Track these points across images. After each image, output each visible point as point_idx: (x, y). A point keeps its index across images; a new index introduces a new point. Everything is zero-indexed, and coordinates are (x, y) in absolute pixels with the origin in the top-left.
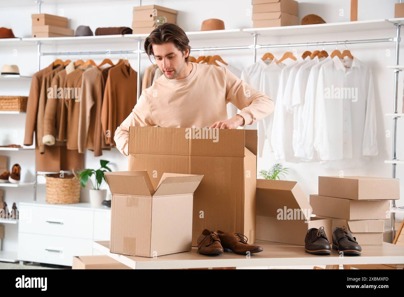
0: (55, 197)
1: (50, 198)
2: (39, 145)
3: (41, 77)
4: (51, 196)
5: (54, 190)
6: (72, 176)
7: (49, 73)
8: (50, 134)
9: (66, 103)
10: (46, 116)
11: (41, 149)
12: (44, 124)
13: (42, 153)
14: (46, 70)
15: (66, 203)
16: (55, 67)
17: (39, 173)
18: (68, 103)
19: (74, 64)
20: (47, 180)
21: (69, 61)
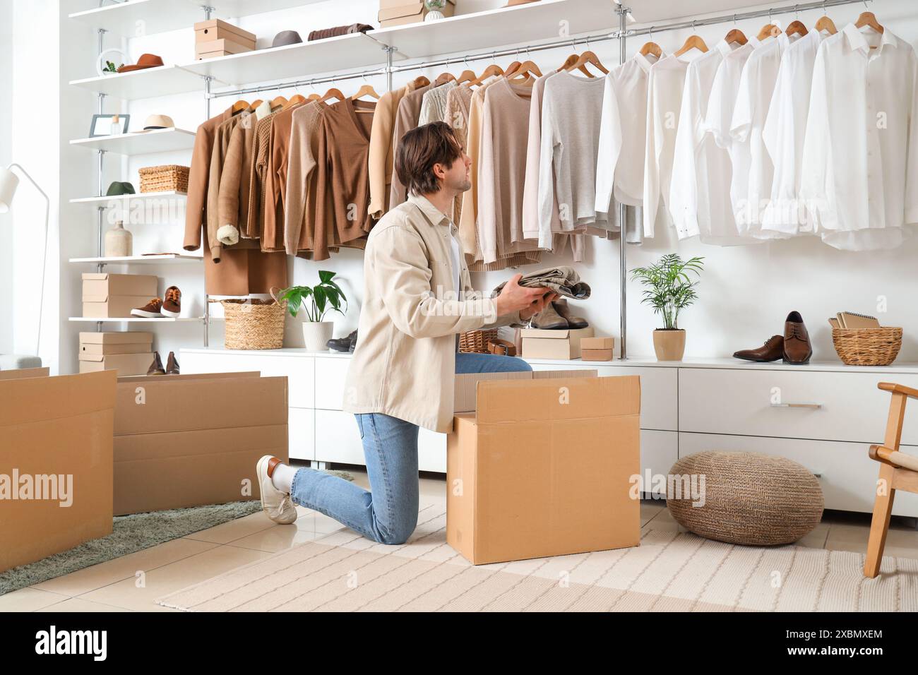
0: (241, 337)
1: (232, 339)
2: (211, 246)
3: (213, 131)
4: (234, 336)
5: (239, 325)
6: (270, 302)
7: (225, 122)
8: (230, 224)
9: (259, 171)
10: (223, 192)
11: (215, 253)
12: (219, 208)
13: (217, 260)
14: (221, 117)
15: (261, 347)
16: (235, 112)
17: (211, 297)
18: (262, 170)
19: (270, 103)
20: (226, 308)
21: (258, 102)
